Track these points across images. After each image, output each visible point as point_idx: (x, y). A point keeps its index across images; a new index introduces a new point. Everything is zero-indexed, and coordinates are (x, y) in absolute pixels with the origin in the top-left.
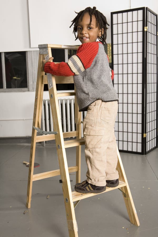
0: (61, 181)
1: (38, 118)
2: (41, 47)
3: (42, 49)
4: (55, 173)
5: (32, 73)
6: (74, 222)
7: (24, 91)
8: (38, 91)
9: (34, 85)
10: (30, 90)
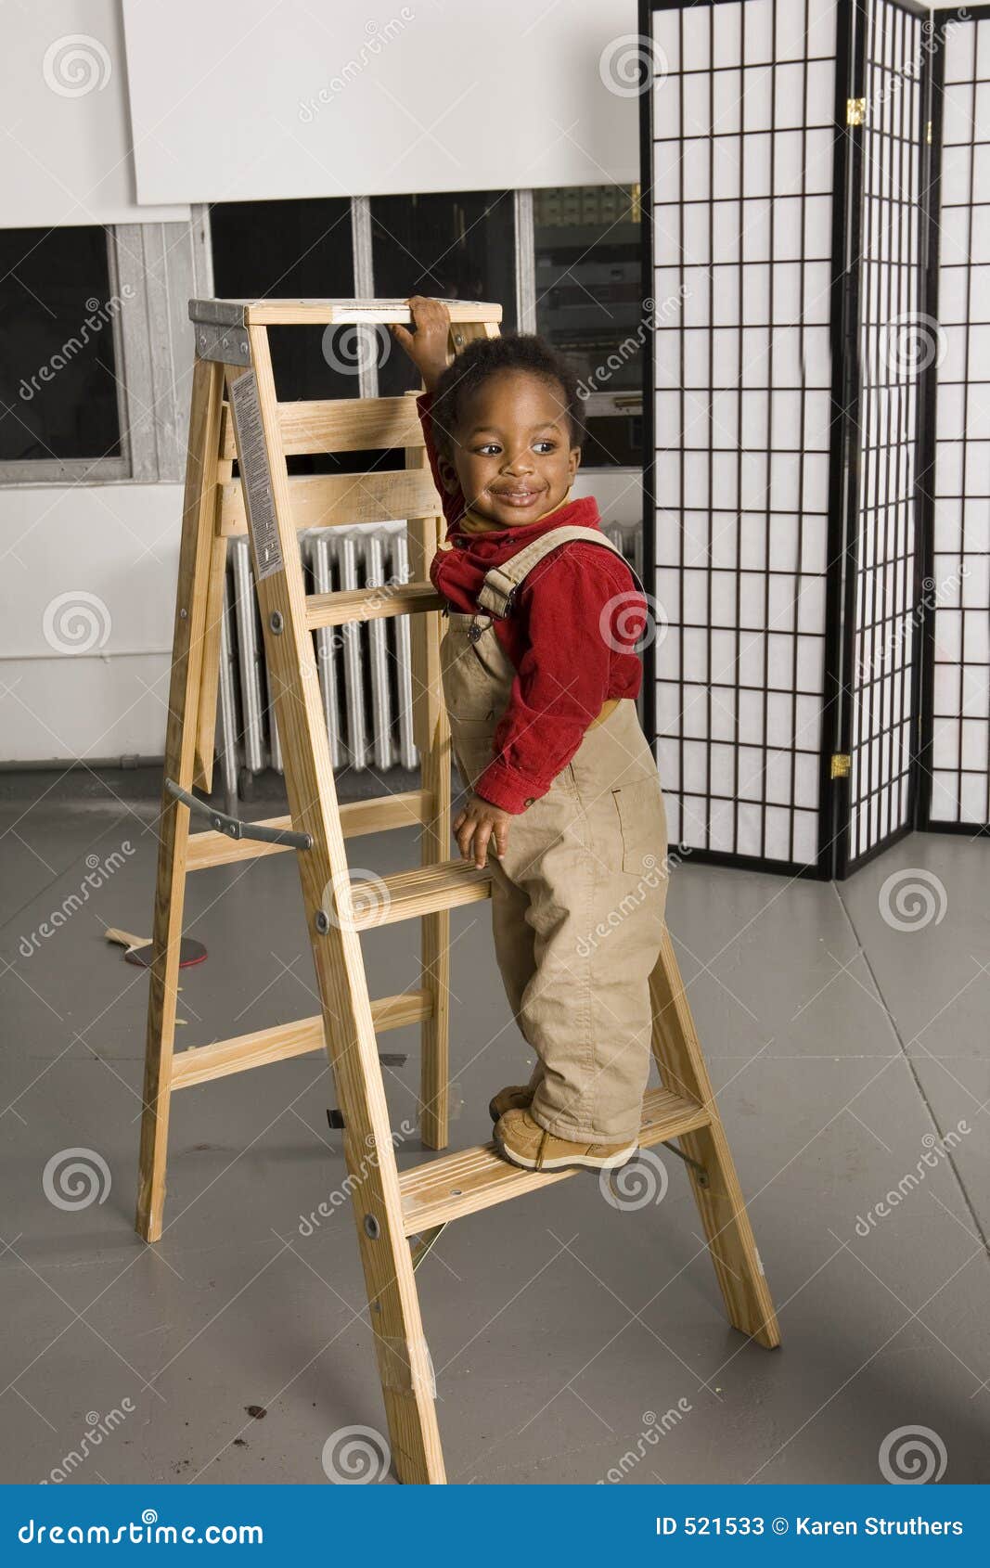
0: (336, 1120)
1: (198, 730)
2: (208, 317)
3: (212, 328)
4: (301, 1036)
5: (147, 365)
6: (411, 1351)
7: (99, 480)
8: (193, 575)
9: (163, 439)
10: (137, 469)
